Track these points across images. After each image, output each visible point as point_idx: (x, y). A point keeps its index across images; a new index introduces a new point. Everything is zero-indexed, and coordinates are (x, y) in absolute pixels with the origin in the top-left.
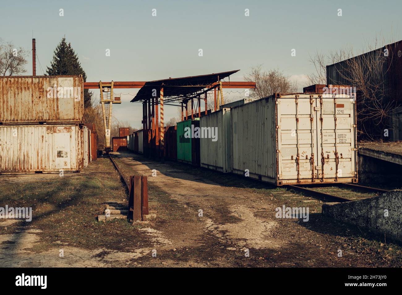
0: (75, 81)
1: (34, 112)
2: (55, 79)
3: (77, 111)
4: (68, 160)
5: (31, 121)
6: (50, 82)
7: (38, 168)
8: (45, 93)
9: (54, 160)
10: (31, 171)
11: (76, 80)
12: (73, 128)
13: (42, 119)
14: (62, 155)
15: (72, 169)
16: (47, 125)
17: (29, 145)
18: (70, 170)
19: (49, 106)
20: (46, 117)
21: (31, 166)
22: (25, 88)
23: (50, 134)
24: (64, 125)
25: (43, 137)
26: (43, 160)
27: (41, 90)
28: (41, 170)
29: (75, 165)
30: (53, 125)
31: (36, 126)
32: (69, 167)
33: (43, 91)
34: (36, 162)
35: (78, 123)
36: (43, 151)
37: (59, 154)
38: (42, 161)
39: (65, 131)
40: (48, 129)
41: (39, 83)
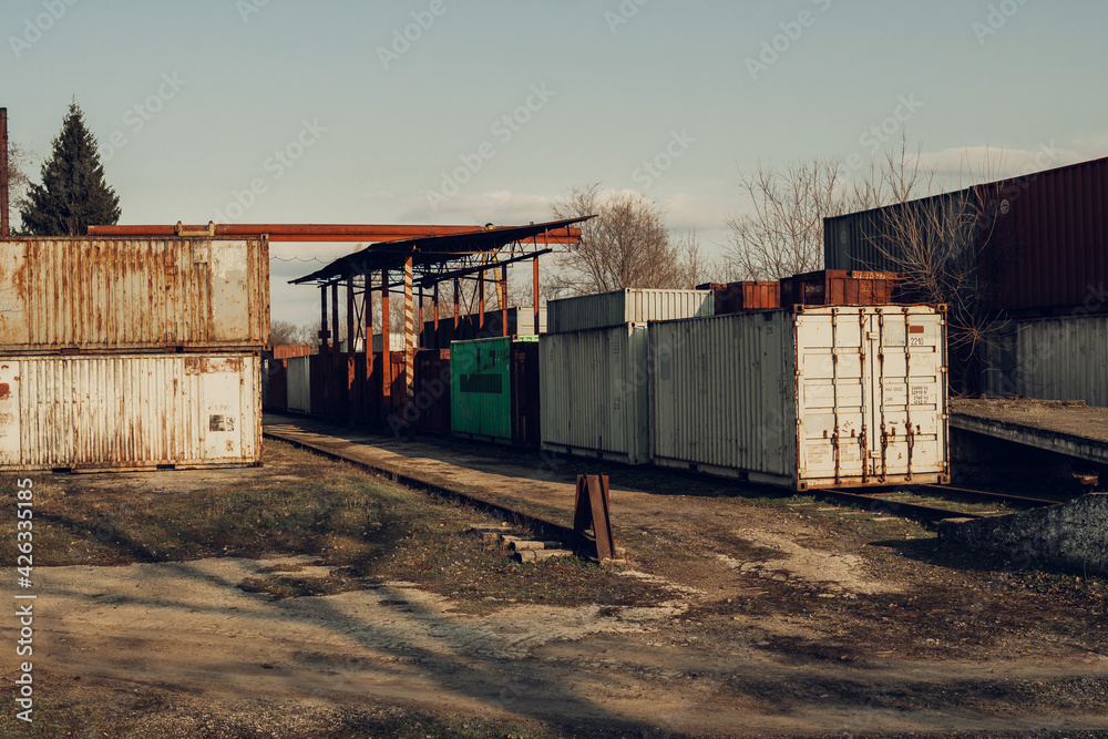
0: (250, 249)
1: (155, 324)
2: (204, 244)
3: (257, 320)
4: (235, 436)
5: (149, 345)
6: (191, 251)
7: (165, 457)
8: (180, 278)
9: (203, 437)
10: (147, 463)
11: (253, 247)
12: (247, 360)
13: (174, 340)
14: (221, 425)
15: (244, 458)
16: (187, 355)
17: (143, 401)
18: (240, 461)
19: (189, 310)
20: (182, 335)
21: (148, 452)
22: (133, 265)
23: (192, 375)
24: (226, 355)
25: (175, 382)
26: (176, 438)
27: (171, 271)
28: (173, 462)
29: (252, 450)
30: (200, 355)
31: (158, 356)
32: (237, 453)
33: (177, 273)
34: (161, 443)
35: (259, 349)
36: (176, 417)
37: (215, 423)
38: (173, 439)
39: (228, 367)
40: (188, 363)
41: (164, 252)
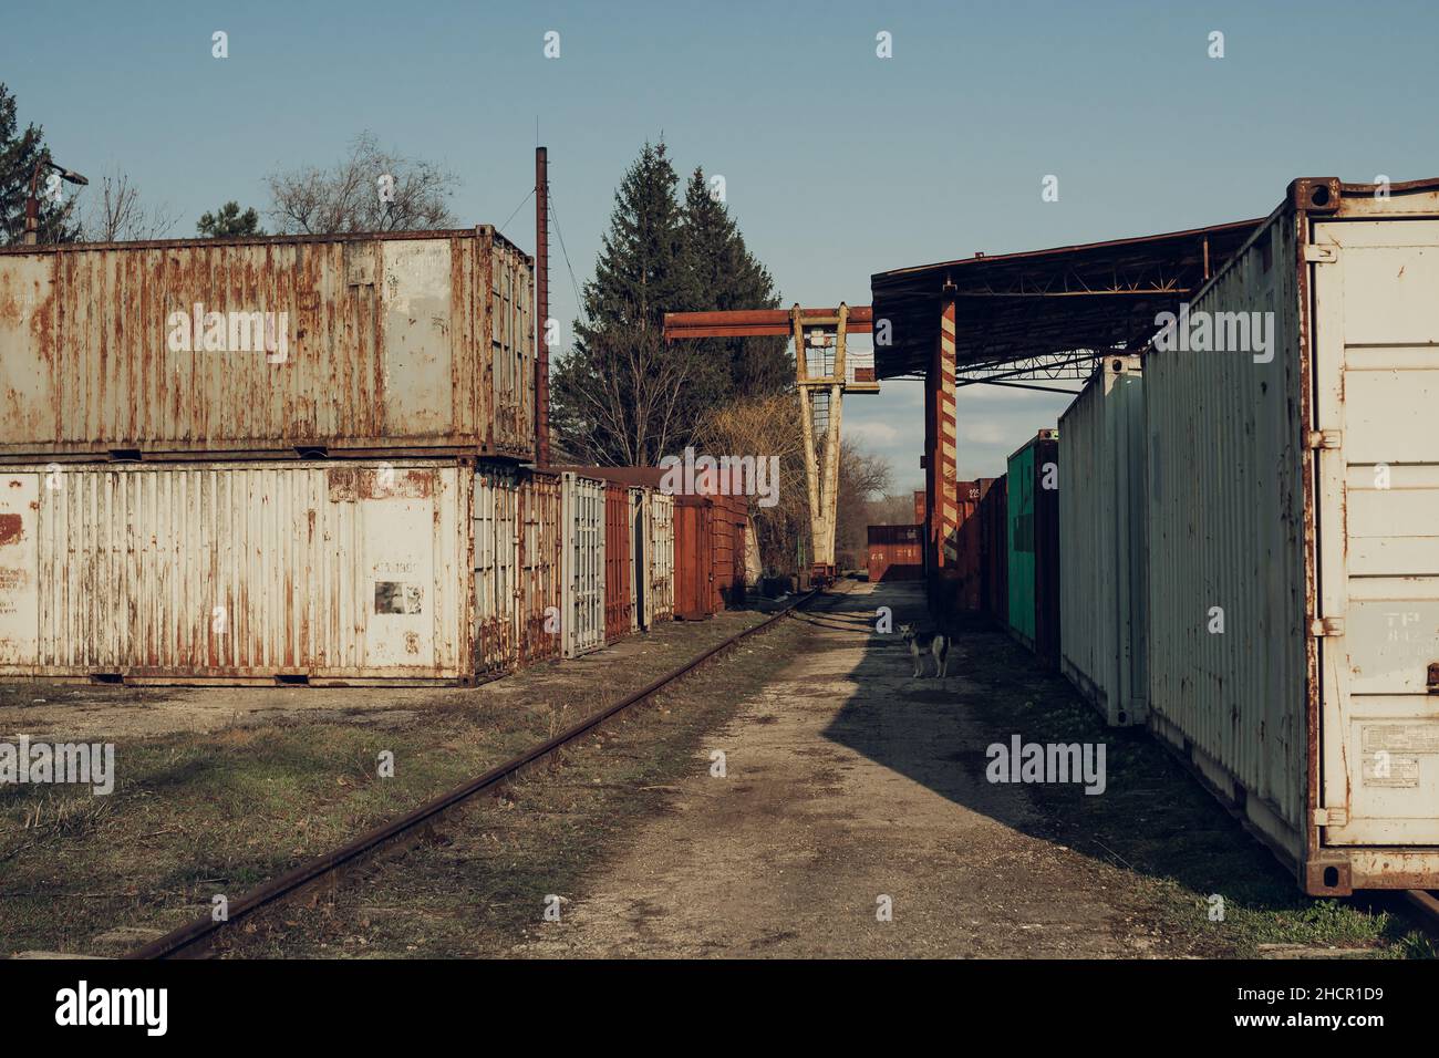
0: (457, 255)
1: (278, 404)
2: (368, 250)
3: (467, 395)
4: (422, 625)
5: (263, 445)
6: (346, 263)
7: (289, 660)
8: (324, 315)
9: (361, 624)
10: (257, 671)
11: (461, 252)
12: (448, 475)
13: (310, 436)
14: (396, 602)
15: (439, 668)
16: (333, 464)
17: (252, 552)
18: (430, 674)
19: (340, 375)
20: (327, 424)
21: (259, 649)
22: (238, 292)
23: (343, 504)
24: (405, 463)
25: (312, 516)
26: (311, 624)
27: (309, 302)
28: (303, 671)
29: (455, 651)
30: (356, 464)
31: (280, 465)
32: (426, 658)
33: (317, 305)
34: (282, 631)
35: (471, 452)
36: (312, 583)
37: (386, 598)
38: (305, 627)
39: (410, 488)
40: (334, 478)
41: (297, 268)
